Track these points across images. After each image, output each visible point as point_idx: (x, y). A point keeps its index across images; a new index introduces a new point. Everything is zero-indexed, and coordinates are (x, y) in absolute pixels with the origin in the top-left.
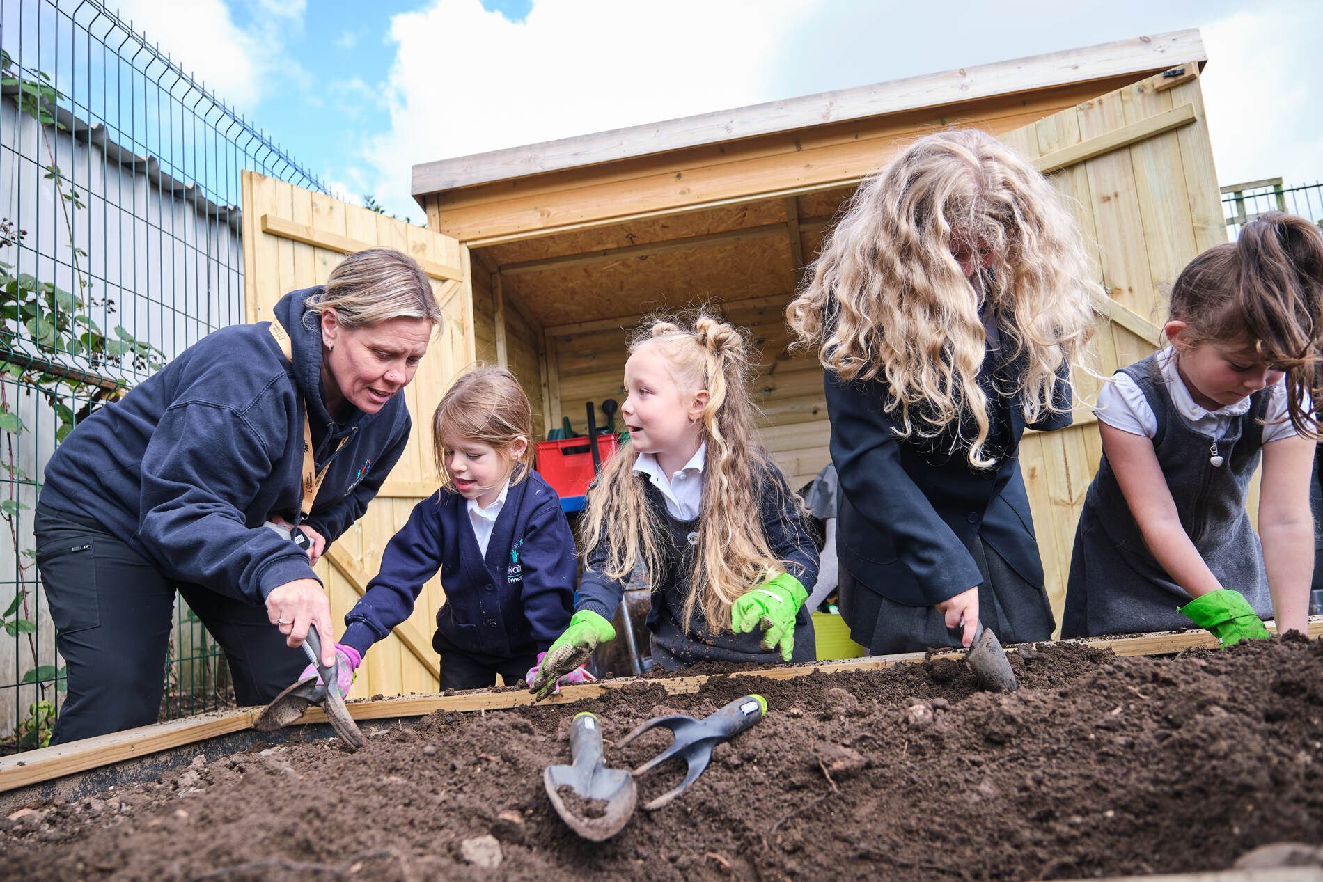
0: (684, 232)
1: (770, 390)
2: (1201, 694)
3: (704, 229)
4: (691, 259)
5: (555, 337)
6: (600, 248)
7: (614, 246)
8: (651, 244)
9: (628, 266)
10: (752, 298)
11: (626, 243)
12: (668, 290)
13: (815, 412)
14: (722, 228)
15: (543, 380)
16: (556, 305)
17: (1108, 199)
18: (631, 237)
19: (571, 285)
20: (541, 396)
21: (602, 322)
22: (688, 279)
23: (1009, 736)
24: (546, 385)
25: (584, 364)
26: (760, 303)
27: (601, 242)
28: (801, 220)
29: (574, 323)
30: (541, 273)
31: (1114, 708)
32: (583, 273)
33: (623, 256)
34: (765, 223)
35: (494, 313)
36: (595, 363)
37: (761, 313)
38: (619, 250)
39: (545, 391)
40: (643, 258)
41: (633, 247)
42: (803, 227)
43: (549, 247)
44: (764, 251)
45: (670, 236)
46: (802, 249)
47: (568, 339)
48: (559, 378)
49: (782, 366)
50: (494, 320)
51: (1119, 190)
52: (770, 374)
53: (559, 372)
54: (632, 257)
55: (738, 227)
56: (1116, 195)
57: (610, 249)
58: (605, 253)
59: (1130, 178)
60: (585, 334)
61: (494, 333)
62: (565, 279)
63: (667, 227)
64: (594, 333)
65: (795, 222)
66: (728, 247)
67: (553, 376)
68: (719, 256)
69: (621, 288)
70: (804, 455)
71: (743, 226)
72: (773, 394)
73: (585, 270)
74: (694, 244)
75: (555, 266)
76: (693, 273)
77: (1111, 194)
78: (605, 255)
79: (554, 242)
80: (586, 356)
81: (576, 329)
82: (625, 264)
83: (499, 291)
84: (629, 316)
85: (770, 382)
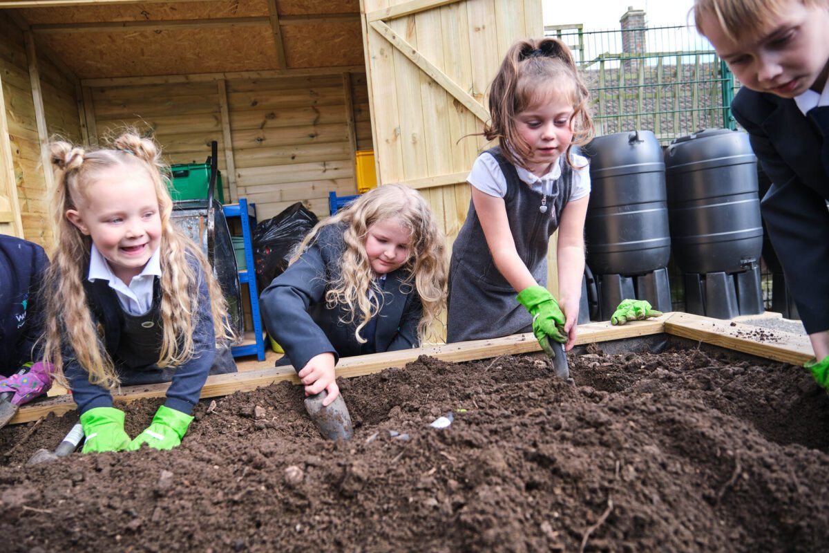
0: (189, 15)
1: (261, 140)
2: (487, 464)
3: (205, 14)
4: (197, 37)
5: (90, 88)
6: (120, 19)
7: (131, 19)
8: (163, 22)
9: (146, 37)
10: (247, 71)
11: (141, 18)
12: (181, 59)
13: (293, 158)
14: (219, 15)
15: (82, 122)
16: (88, 62)
17: (479, 29)
18: (145, 13)
19: (98, 47)
20: (81, 135)
21: (131, 79)
22: (197, 52)
23: (356, 492)
24: (85, 125)
25: (116, 111)
26: (254, 75)
27: (120, 15)
28: (280, 17)
29: (106, 78)
30: (70, 35)
31: (430, 469)
32: (108, 39)
33: (142, 28)
34: (253, 15)
35: (28, 65)
36: (125, 111)
37: (254, 83)
38: (136, 23)
39: (84, 131)
40: (159, 32)
41: (148, 22)
42: (281, 22)
43: (74, 14)
44: (254, 37)
45: (178, 17)
46: (282, 38)
47: (102, 90)
48: (96, 121)
49: (270, 123)
50: (28, 72)
51: (486, 24)
52: (262, 128)
53: (95, 116)
54: (149, 29)
55: (233, 16)
56: (484, 28)
57: (129, 22)
58: (124, 24)
59: (493, 16)
60: (117, 87)
61: (29, 83)
62: (92, 42)
63: (175, 9)
64: (123, 87)
65: (275, 17)
66: (226, 31)
67: (90, 119)
68: (220, 37)
69: (143, 54)
70: (285, 188)
71: (236, 16)
72: (264, 142)
73: (110, 37)
74: (198, 25)
75: (82, 30)
76: (200, 48)
77: (481, 27)
78: (124, 26)
79: (78, 11)
80: (119, 105)
81: (107, 83)
82: (142, 34)
83: (32, 46)
84: (150, 76)
85: (261, 134)
